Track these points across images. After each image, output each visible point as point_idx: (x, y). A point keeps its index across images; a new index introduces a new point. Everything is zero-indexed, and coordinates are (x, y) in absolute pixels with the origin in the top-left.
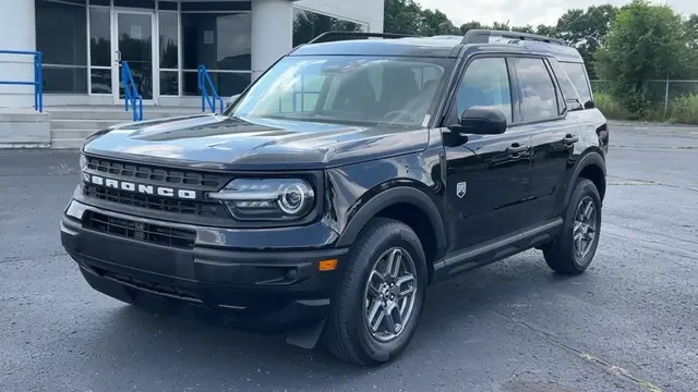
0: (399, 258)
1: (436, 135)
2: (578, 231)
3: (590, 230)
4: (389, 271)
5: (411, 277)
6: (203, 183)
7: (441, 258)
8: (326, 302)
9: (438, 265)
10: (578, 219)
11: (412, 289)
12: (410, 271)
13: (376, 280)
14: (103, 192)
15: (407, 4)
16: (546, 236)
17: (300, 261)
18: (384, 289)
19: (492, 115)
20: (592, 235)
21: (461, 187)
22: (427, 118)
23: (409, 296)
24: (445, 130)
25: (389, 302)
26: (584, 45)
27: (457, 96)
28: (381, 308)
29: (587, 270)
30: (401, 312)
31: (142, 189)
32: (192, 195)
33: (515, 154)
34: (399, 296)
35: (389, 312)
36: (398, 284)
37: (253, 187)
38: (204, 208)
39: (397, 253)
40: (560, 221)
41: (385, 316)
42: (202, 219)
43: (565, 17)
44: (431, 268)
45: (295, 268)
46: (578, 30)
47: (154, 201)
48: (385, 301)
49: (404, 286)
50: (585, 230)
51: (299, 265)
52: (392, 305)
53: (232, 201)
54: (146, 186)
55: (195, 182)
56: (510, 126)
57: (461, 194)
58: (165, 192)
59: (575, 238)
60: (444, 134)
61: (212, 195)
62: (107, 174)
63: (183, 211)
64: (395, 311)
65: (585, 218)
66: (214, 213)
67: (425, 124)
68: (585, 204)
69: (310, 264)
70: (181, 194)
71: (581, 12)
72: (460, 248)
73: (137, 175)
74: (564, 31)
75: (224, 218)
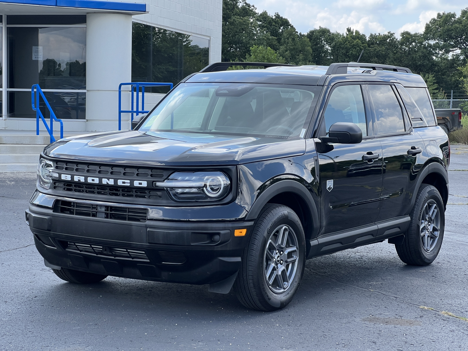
0: (287, 233)
1: (311, 144)
2: (424, 228)
3: (434, 229)
4: (280, 243)
5: (294, 249)
6: (151, 175)
7: (315, 237)
8: (239, 259)
9: (313, 243)
10: (424, 218)
11: (296, 258)
12: (294, 244)
13: (272, 248)
14: (69, 185)
15: (240, 5)
16: (397, 230)
17: (222, 229)
18: (276, 256)
19: (351, 129)
20: (437, 234)
21: (330, 184)
22: (303, 131)
23: (293, 262)
24: (317, 140)
25: (279, 265)
26: (458, 56)
27: (325, 114)
28: (274, 269)
29: (434, 263)
30: (288, 274)
31: (105, 181)
32: (144, 184)
33: (370, 160)
34: (286, 262)
35: (280, 273)
36: (286, 253)
37: (187, 178)
38: (152, 193)
39: (285, 230)
40: (408, 218)
41: (277, 275)
42: (151, 201)
43: (434, 21)
44: (308, 244)
45: (219, 234)
46: (451, 38)
47: (114, 190)
48: (277, 264)
49: (290, 255)
50: (430, 228)
51: (222, 232)
52: (281, 268)
53: (172, 188)
54: (108, 179)
55: (146, 175)
56: (365, 139)
57: (330, 188)
58: (124, 183)
59: (422, 234)
60: (317, 144)
61: (158, 184)
62: (74, 172)
63: (136, 196)
64: (283, 272)
65: (430, 218)
66: (160, 197)
67: (302, 135)
68: (429, 207)
69: (228, 231)
70: (136, 184)
71: (453, 16)
72: (329, 231)
73: (100, 172)
74: (434, 38)
75: (167, 199)
